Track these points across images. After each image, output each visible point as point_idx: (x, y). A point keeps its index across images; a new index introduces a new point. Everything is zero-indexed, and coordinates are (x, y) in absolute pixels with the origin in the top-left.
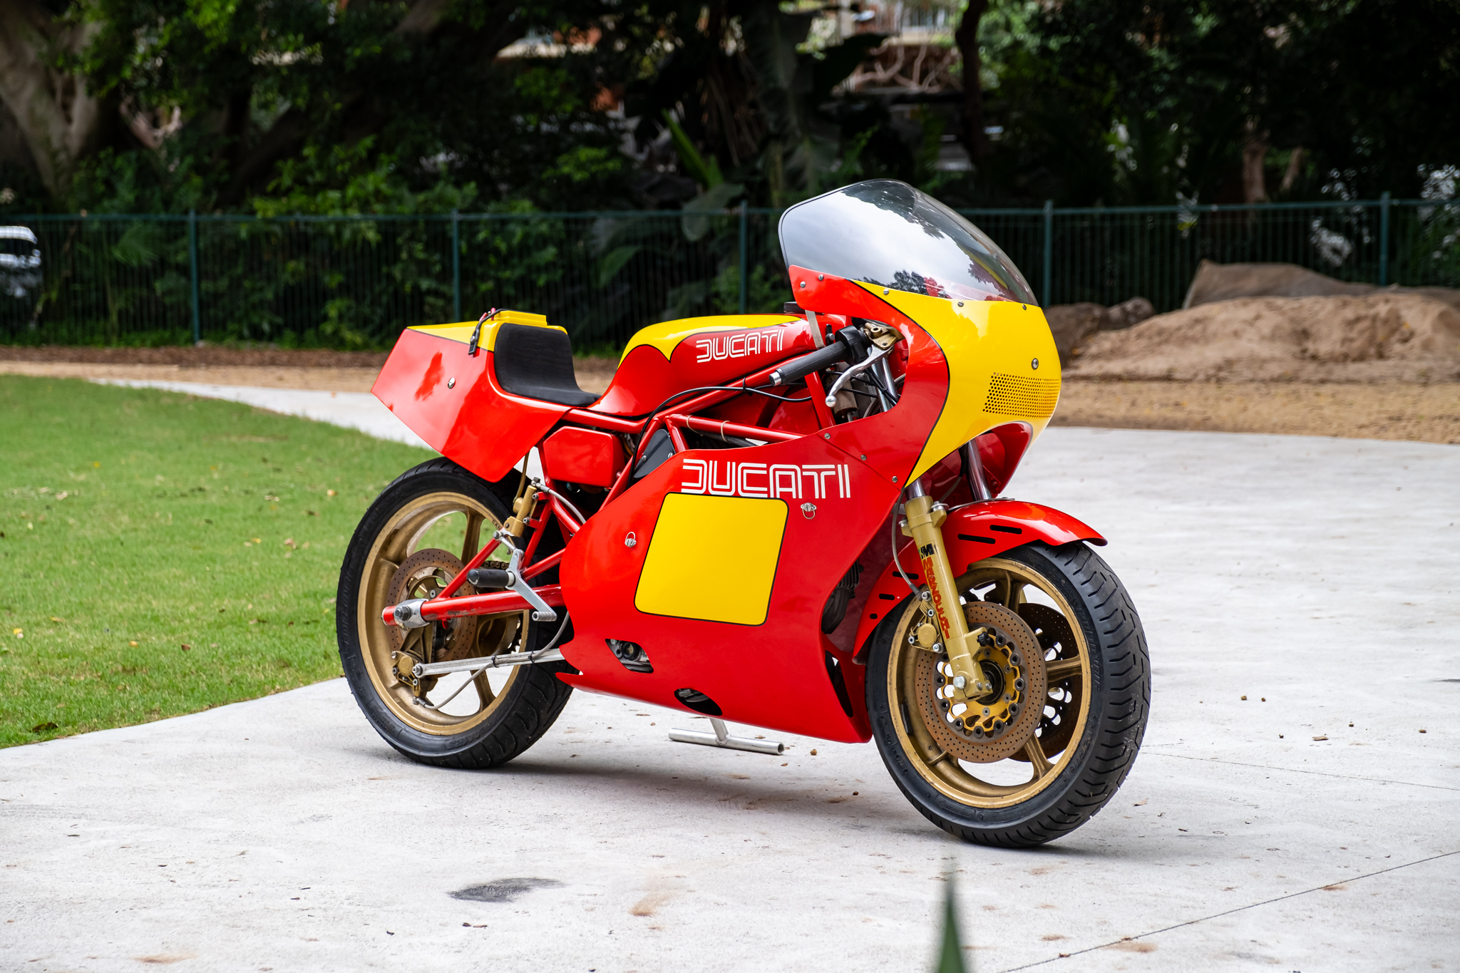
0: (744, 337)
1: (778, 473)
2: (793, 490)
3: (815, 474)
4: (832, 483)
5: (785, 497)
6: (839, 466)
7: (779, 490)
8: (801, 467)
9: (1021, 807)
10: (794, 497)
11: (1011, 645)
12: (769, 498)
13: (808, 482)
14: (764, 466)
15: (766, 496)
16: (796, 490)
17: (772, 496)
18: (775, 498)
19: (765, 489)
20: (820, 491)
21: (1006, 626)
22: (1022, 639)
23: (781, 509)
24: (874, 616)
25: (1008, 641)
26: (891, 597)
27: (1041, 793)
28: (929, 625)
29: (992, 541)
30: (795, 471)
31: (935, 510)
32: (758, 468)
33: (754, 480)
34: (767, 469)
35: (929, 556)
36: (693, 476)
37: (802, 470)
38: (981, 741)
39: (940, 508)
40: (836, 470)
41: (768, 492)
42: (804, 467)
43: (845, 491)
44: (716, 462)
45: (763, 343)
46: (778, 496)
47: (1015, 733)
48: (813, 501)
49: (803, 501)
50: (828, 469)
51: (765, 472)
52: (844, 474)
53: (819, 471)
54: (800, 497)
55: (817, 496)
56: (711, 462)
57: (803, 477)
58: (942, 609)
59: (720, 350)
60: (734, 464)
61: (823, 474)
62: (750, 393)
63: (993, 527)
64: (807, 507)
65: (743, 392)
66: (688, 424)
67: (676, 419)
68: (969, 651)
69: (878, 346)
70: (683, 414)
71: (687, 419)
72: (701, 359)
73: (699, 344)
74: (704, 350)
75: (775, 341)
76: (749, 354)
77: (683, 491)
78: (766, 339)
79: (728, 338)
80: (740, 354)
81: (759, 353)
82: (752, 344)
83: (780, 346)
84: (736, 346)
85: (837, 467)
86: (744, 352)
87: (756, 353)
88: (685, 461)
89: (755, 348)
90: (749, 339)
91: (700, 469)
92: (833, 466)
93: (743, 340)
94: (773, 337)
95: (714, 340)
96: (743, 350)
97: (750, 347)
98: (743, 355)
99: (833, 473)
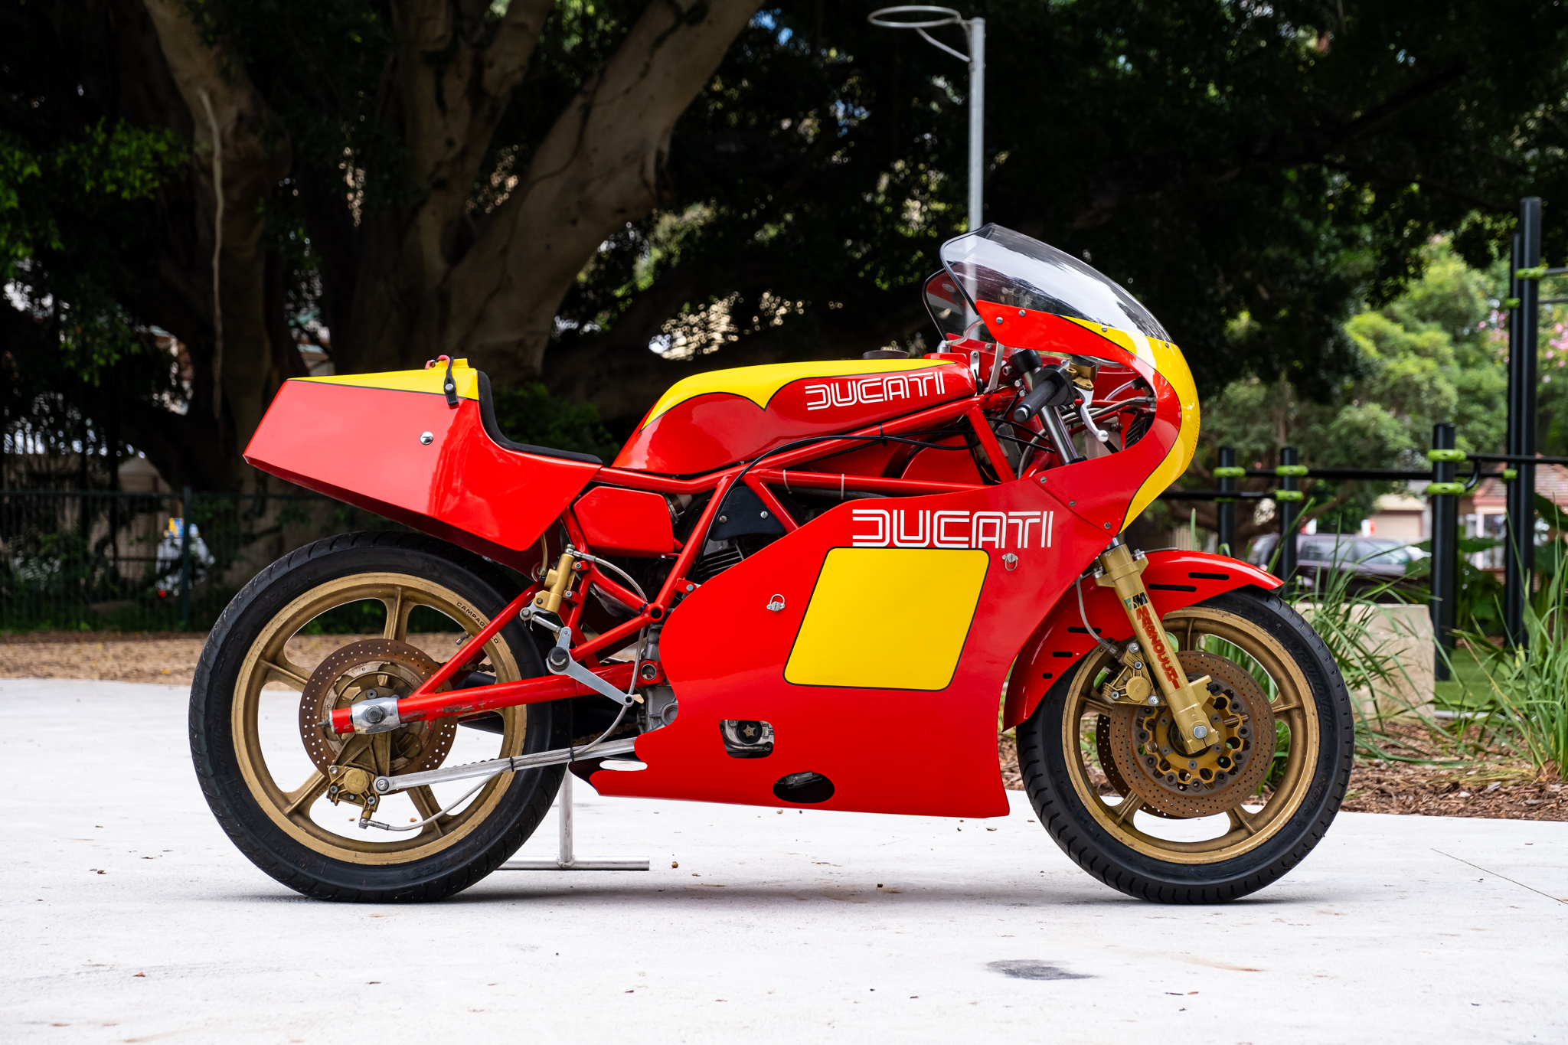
1: (982, 521)
2: (996, 539)
3: (1020, 522)
4: (1035, 531)
5: (988, 547)
6: (1045, 513)
8: (1007, 514)
9: (1247, 858)
10: (997, 547)
11: (1229, 693)
12: (970, 548)
13: (1012, 530)
14: (967, 513)
15: (966, 546)
16: (999, 540)
17: (974, 546)
18: (977, 548)
19: (967, 539)
20: (1023, 541)
22: (1242, 685)
23: (983, 558)
24: (1048, 676)
25: (1225, 689)
26: (1069, 655)
27: (1269, 840)
28: (1140, 678)
29: (1193, 589)
30: (1000, 518)
31: (1138, 558)
32: (959, 516)
33: (952, 529)
34: (970, 517)
36: (871, 528)
37: (1008, 517)
38: (1201, 794)
39: (1143, 556)
40: (1041, 517)
41: (969, 542)
42: (1011, 514)
43: (1047, 540)
44: (902, 512)
45: (913, 386)
46: (980, 546)
47: (1241, 782)
48: (1017, 552)
49: (1005, 552)
50: (1033, 516)
51: (967, 520)
52: (1047, 520)
53: (1024, 518)
54: (1003, 547)
55: (1019, 546)
56: (895, 512)
57: (1008, 524)
58: (1166, 659)
59: (844, 394)
60: (928, 513)
61: (1028, 521)
62: (885, 441)
63: (1192, 575)
64: (1009, 557)
65: (877, 440)
66: (785, 479)
67: (766, 474)
68: (1199, 700)
69: (1081, 387)
70: (772, 468)
71: (784, 473)
72: (812, 406)
73: (810, 390)
74: (819, 397)
75: (931, 384)
76: (891, 399)
77: (855, 544)
78: (917, 382)
79: (854, 382)
80: (876, 399)
81: (908, 396)
82: (896, 387)
83: (941, 389)
84: (870, 391)
85: (1042, 514)
86: (883, 397)
87: (903, 397)
88: (855, 511)
89: (902, 393)
90: (890, 383)
91: (880, 519)
92: (1039, 513)
93: (880, 384)
94: (927, 381)
95: (832, 385)
96: (881, 395)
97: (893, 391)
98: (882, 400)
99: (1038, 520)
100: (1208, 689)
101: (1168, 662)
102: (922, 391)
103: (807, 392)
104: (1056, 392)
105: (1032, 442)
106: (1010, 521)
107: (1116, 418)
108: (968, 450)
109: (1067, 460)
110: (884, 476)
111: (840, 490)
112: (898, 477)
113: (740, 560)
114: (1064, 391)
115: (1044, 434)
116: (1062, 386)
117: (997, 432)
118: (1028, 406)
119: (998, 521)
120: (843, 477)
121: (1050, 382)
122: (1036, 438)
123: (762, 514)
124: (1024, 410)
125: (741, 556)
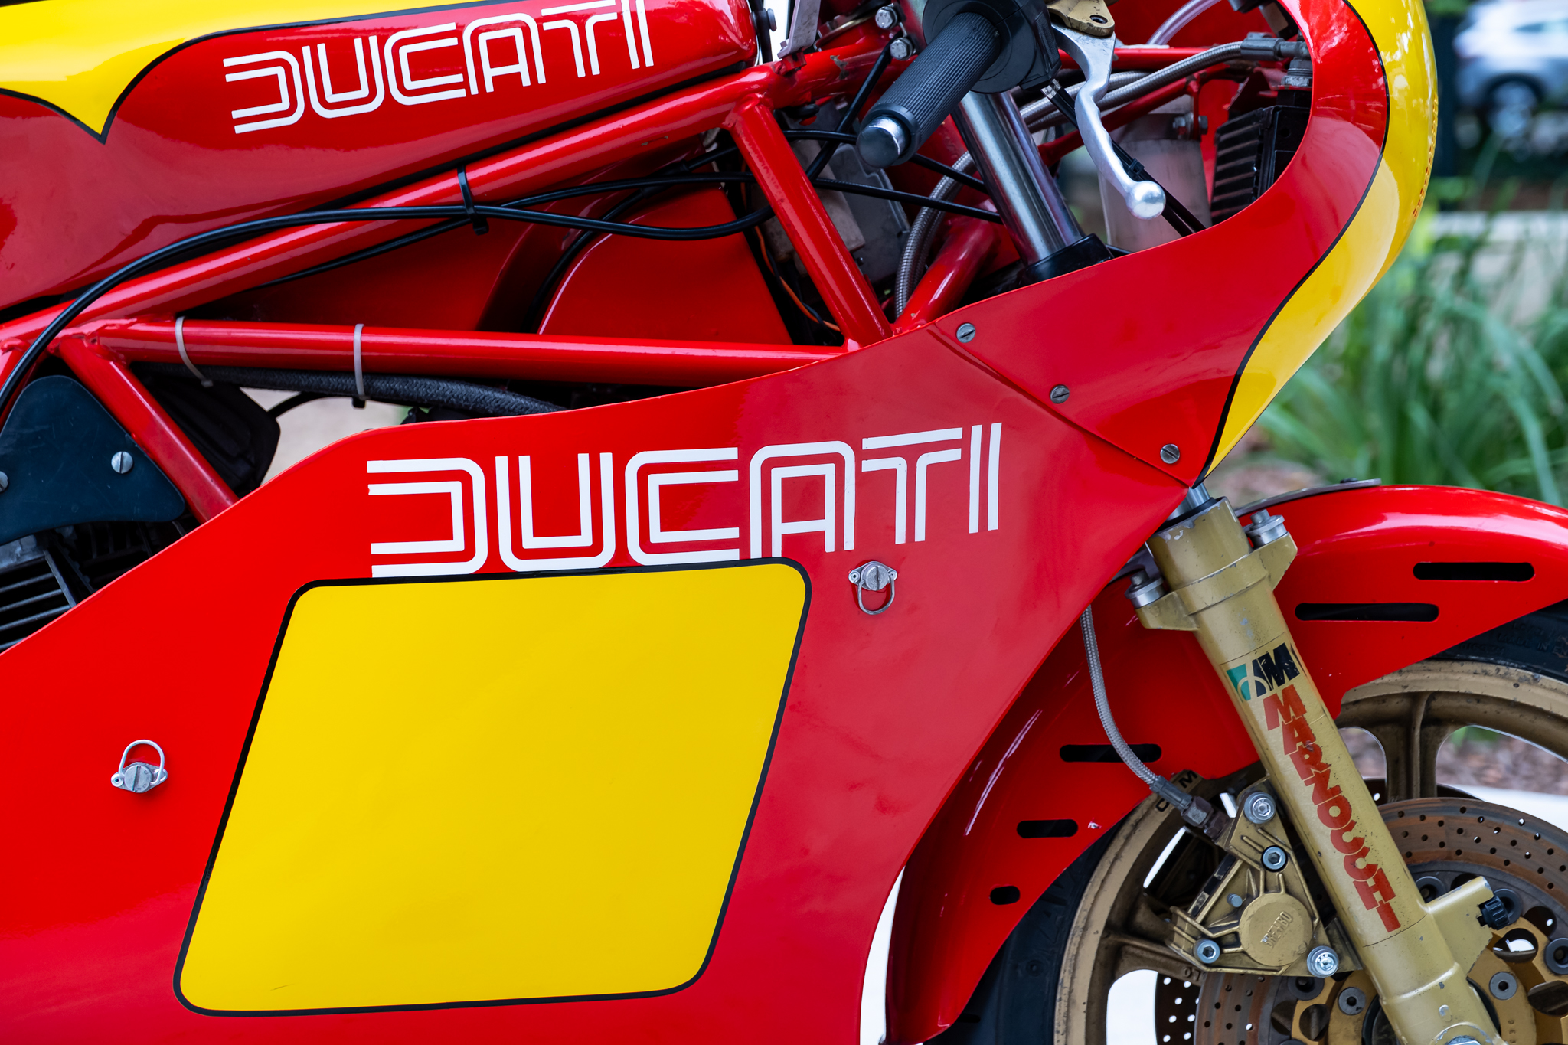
0: (458, 33)
1: (778, 475)
3: (899, 464)
5: (802, 553)
6: (977, 431)
7: (781, 528)
8: (857, 448)
10: (830, 546)
11: (1540, 918)
12: (745, 561)
13: (876, 494)
14: (731, 453)
16: (836, 526)
17: (756, 552)
18: (767, 559)
20: (911, 523)
21: (1517, 861)
23: (788, 590)
24: (1004, 896)
25: (1529, 904)
26: (1068, 828)
28: (1279, 897)
29: (1430, 613)
31: (1266, 539)
32: (705, 464)
33: (687, 508)
35: (1288, 683)
36: (429, 518)
39: (1281, 531)
42: (869, 443)
43: (985, 510)
44: (525, 462)
45: (556, 45)
46: (777, 551)
48: (895, 557)
49: (858, 559)
50: (938, 444)
52: (986, 451)
53: (911, 454)
54: (849, 545)
55: (900, 540)
56: (502, 463)
57: (861, 477)
58: (1358, 842)
59: (345, 80)
60: (606, 460)
62: (480, 221)
63: (1424, 571)
64: (871, 576)
65: (453, 218)
66: (181, 346)
67: (123, 333)
68: (1456, 957)
69: (1077, 28)
70: (143, 316)
71: (179, 329)
72: (248, 120)
73: (239, 69)
74: (266, 91)
75: (610, 35)
76: (490, 87)
77: (378, 571)
78: (566, 31)
79: (373, 40)
80: (443, 88)
81: (542, 79)
82: (502, 51)
83: (641, 53)
84: (423, 65)
85: (967, 435)
86: (465, 84)
87: (526, 81)
88: (374, 467)
89: (521, 67)
90: (483, 38)
91: (455, 488)
92: (956, 433)
93: (453, 42)
94: (598, 27)
95: (306, 51)
96: (458, 78)
97: (493, 64)
98: (461, 93)
99: (955, 455)
100: (1482, 921)
101: (1364, 853)
102: (586, 61)
103: (230, 78)
104: (998, 47)
105: (936, 194)
106: (869, 466)
107: (1185, 100)
108: (739, 237)
109: (1042, 251)
110: (488, 325)
111: (351, 373)
112: (529, 328)
113: (61, 601)
114: (1022, 43)
115: (970, 169)
116: (1015, 29)
117: (828, 172)
118: (903, 111)
119: (828, 470)
120: (357, 337)
121: (976, 20)
122: (945, 182)
123: (116, 461)
124: (890, 126)
125: (64, 590)
